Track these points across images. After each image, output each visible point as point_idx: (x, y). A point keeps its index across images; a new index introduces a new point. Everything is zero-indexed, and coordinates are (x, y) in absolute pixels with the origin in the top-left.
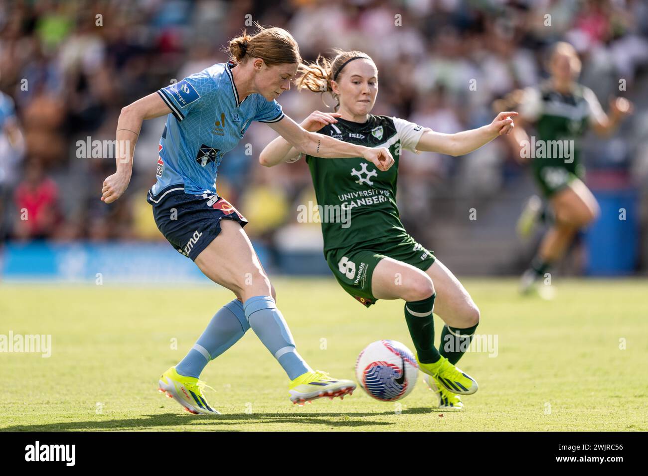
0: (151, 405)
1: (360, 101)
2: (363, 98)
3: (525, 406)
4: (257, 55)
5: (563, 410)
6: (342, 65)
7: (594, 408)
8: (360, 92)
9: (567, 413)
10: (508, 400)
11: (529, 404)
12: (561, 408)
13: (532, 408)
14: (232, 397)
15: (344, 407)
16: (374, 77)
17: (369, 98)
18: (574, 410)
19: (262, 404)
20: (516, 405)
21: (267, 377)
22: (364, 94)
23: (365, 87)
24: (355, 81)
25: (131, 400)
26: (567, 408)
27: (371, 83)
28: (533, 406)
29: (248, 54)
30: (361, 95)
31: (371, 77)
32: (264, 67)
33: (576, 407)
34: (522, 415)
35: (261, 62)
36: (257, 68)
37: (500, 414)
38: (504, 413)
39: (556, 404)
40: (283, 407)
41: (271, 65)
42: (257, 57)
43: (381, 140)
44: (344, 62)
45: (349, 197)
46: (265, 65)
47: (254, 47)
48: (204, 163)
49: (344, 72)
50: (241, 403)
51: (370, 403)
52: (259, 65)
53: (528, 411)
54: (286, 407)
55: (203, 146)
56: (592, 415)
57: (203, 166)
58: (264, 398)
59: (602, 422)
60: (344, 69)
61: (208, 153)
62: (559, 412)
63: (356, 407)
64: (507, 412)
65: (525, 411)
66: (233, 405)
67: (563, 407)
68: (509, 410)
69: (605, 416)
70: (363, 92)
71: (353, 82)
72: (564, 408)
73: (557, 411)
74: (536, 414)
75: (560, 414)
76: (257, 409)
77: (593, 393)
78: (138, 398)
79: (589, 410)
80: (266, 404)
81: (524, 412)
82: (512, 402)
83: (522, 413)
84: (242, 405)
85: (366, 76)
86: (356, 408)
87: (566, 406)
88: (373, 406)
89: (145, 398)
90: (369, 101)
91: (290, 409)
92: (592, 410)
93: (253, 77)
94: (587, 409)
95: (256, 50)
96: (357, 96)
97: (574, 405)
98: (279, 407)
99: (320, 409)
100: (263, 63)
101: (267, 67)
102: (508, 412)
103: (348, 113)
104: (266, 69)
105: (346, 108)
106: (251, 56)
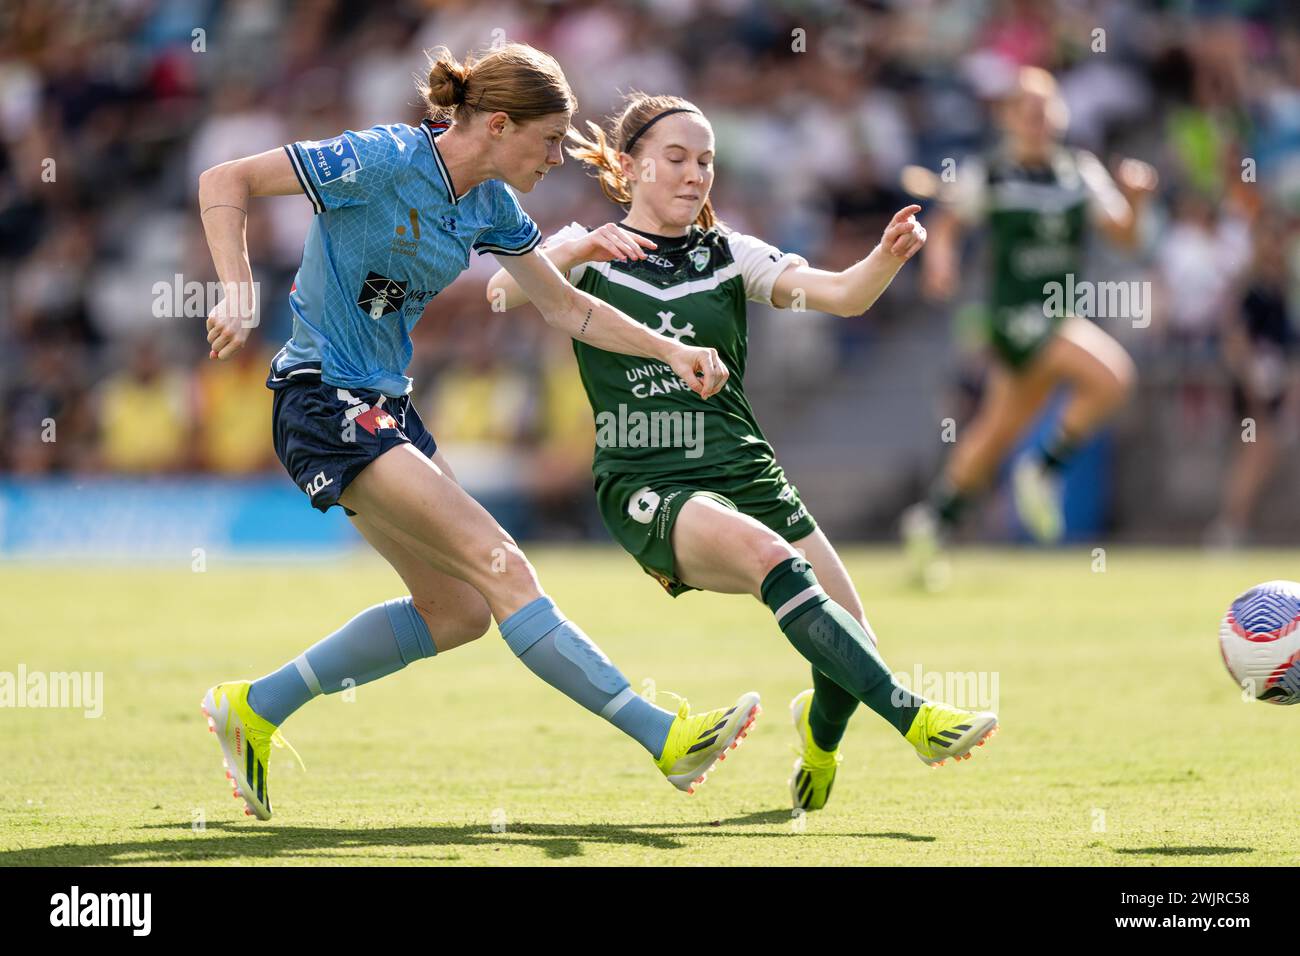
0: (135, 802)
1: (680, 197)
2: (687, 190)
3: (882, 804)
4: (493, 107)
5: (958, 813)
6: (646, 122)
7: (1020, 808)
8: (682, 179)
9: (967, 817)
10: (848, 792)
11: (890, 801)
12: (955, 808)
13: (895, 808)
14: (298, 786)
15: (520, 806)
16: (709, 152)
17: (697, 193)
18: (981, 811)
19: (357, 802)
20: (865, 802)
21: (367, 748)
22: (690, 183)
23: (691, 169)
24: (674, 157)
25: (95, 793)
26: (966, 809)
27: (702, 164)
28: (898, 803)
29: (472, 106)
30: (683, 185)
31: (702, 152)
32: (509, 127)
33: (985, 806)
34: (877, 823)
35: (505, 118)
36: (496, 131)
37: (834, 820)
38: (840, 819)
39: (944, 801)
40: (399, 806)
41: (524, 122)
42: (495, 111)
43: (704, 270)
44: (651, 117)
45: (647, 373)
46: (511, 123)
47: (485, 90)
48: (377, 313)
49: (650, 136)
50: (315, 799)
51: (572, 798)
52: (500, 126)
53: (889, 813)
54: (405, 807)
55: (372, 275)
56: (1017, 822)
57: (375, 317)
58: (362, 789)
59: (1037, 836)
60: (650, 130)
61: (384, 291)
62: (951, 816)
63: (545, 806)
64: (846, 816)
65: (882, 813)
66: (299, 803)
67: (958, 805)
68: (851, 812)
69: (1042, 824)
70: (687, 180)
71: (669, 159)
72: (961, 808)
73: (946, 814)
74: (904, 820)
75: (952, 819)
76: (347, 810)
77: (1017, 779)
78: (109, 789)
79: (1011, 812)
80: (364, 801)
81: (880, 816)
82: (858, 796)
83: (876, 817)
84: (316, 802)
85: (695, 149)
86: (544, 809)
87: (962, 803)
88: (578, 805)
89: (123, 790)
90: (696, 198)
91: (412, 811)
92: (1016, 812)
93: (487, 150)
94: (1007, 809)
95: (489, 95)
96: (675, 186)
97: (979, 802)
98: (391, 806)
99: (474, 810)
100: (508, 121)
101: (518, 128)
102: (850, 816)
103: (651, 218)
104: (516, 132)
105: (649, 210)
106: (479, 109)
